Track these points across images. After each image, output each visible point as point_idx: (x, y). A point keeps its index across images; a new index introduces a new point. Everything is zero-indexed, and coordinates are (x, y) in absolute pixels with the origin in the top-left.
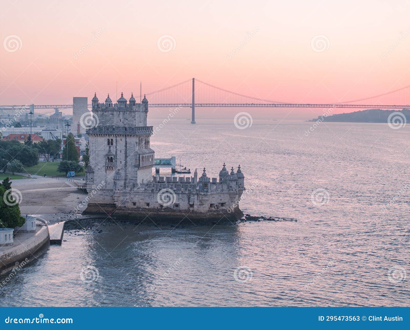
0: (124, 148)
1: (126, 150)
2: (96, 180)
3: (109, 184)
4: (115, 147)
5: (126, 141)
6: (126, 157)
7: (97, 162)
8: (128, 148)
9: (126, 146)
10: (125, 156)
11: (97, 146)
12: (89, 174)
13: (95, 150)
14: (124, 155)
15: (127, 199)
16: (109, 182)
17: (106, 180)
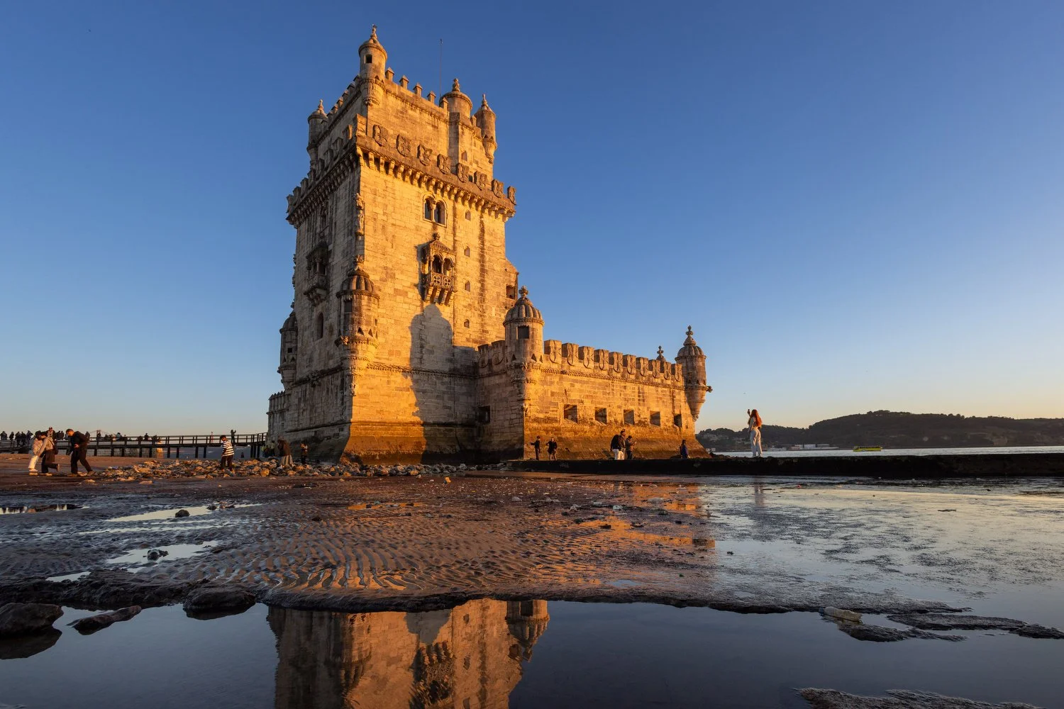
0: (477, 242)
1: (482, 249)
2: (385, 333)
3: (431, 352)
4: (450, 230)
5: (482, 222)
6: (483, 271)
7: (390, 266)
8: (487, 244)
9: (482, 237)
10: (479, 270)
11: (390, 208)
12: (369, 300)
13: (385, 218)
14: (478, 264)
15: (553, 394)
16: (432, 344)
17: (424, 337)
